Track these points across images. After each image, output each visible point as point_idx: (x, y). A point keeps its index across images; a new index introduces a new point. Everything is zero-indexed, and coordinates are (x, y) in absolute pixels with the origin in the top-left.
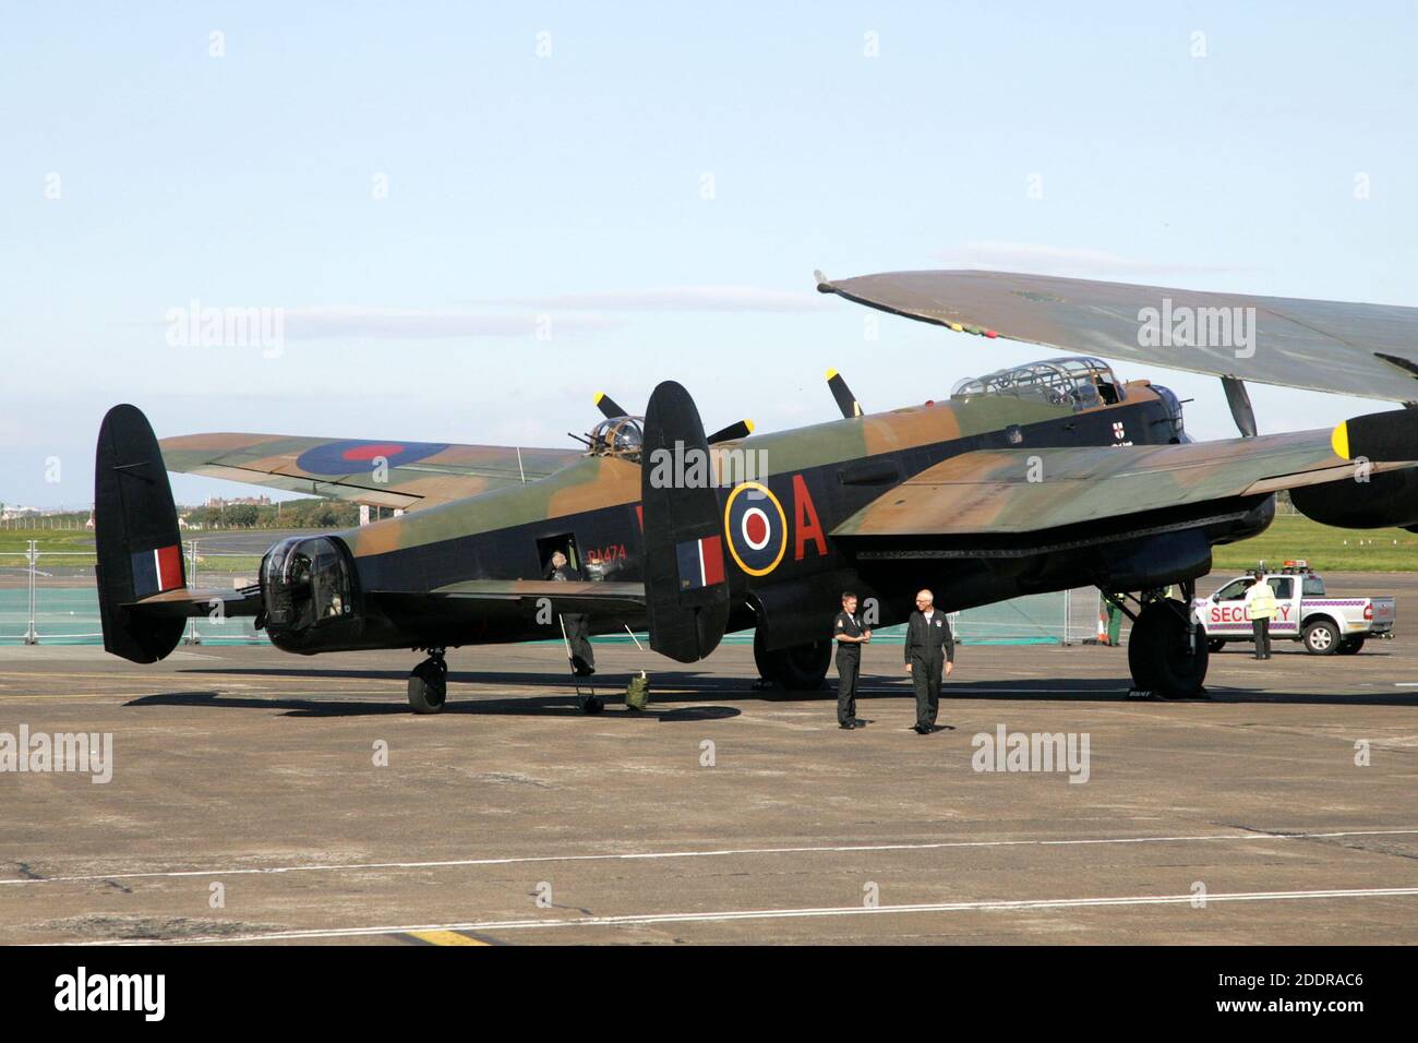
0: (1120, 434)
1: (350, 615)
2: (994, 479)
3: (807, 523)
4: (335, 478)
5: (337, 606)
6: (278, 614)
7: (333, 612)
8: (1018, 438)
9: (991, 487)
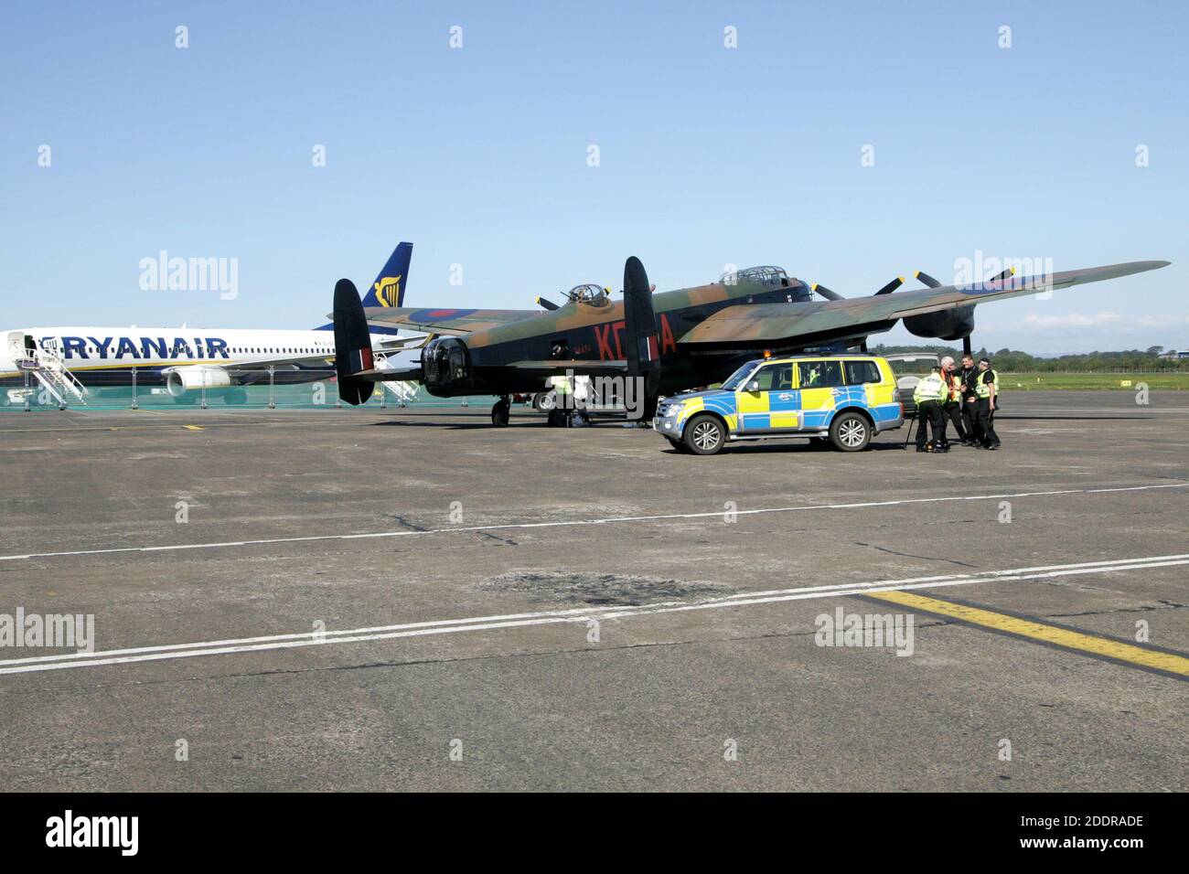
0: (790, 300)
1: (466, 378)
2: (752, 316)
3: (668, 337)
4: (428, 324)
5: (460, 373)
6: (432, 377)
7: (458, 376)
8: (751, 300)
9: (752, 320)
